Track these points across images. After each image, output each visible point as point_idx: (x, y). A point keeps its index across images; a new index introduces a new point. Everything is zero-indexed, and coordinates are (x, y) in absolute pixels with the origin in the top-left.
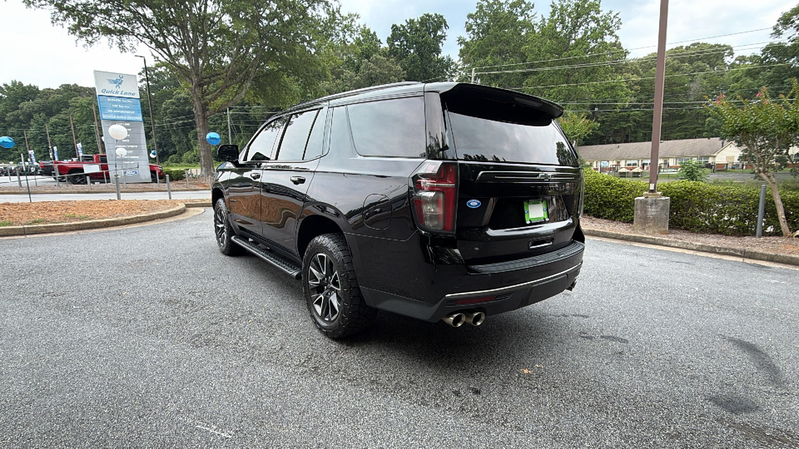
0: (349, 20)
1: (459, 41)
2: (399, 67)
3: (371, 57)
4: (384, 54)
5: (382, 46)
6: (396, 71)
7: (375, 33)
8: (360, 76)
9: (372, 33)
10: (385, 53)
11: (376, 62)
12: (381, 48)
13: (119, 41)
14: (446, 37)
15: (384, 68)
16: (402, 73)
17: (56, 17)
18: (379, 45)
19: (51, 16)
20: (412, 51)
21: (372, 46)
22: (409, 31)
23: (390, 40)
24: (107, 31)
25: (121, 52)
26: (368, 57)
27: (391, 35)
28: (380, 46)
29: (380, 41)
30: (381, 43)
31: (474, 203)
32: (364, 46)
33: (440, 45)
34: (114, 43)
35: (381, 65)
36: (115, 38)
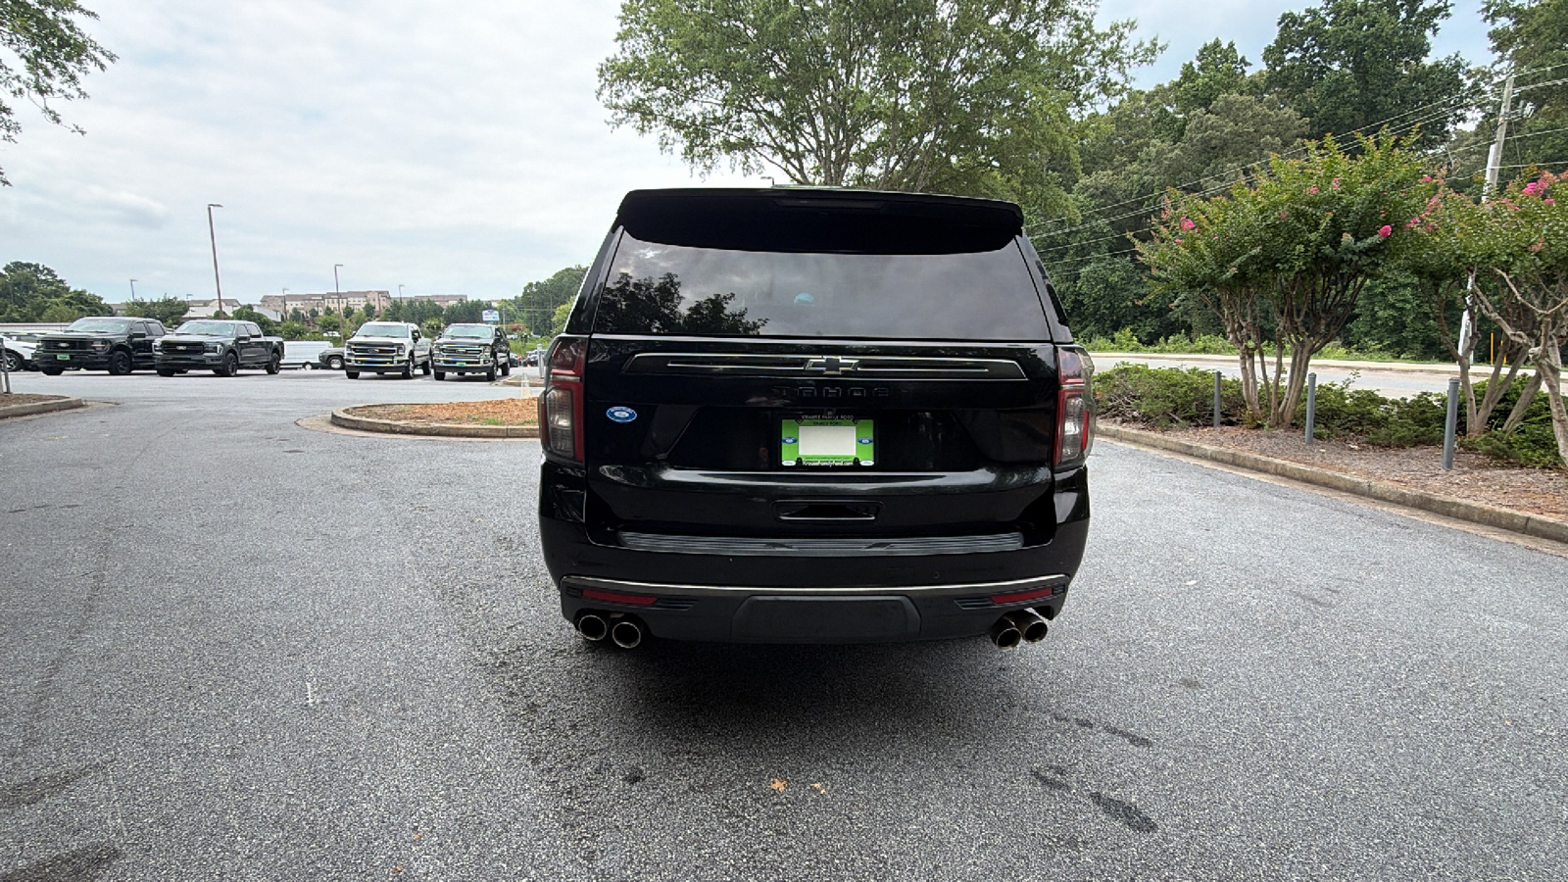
0: (1114, 38)
1: (1487, 9)
2: (1289, 112)
3: (1214, 102)
4: (1255, 88)
5: (1249, 72)
6: (1279, 121)
7: (1231, 45)
8: (1182, 149)
9: (1225, 46)
10: (1256, 86)
11: (1228, 110)
12: (1247, 75)
13: (744, 159)
14: (1451, 10)
15: (1245, 121)
16: (1297, 123)
17: (665, 141)
18: (1240, 70)
19: (659, 141)
20: (1336, 66)
21: (1219, 76)
22: (1329, 19)
23: (1273, 54)
24: (729, 147)
25: (745, 176)
26: (1206, 103)
27: (1276, 42)
28: (1243, 72)
29: (1243, 60)
30: (1247, 64)
31: (622, 414)
32: (1200, 81)
33: (1428, 33)
34: (737, 164)
35: (1238, 116)
36: (739, 155)
